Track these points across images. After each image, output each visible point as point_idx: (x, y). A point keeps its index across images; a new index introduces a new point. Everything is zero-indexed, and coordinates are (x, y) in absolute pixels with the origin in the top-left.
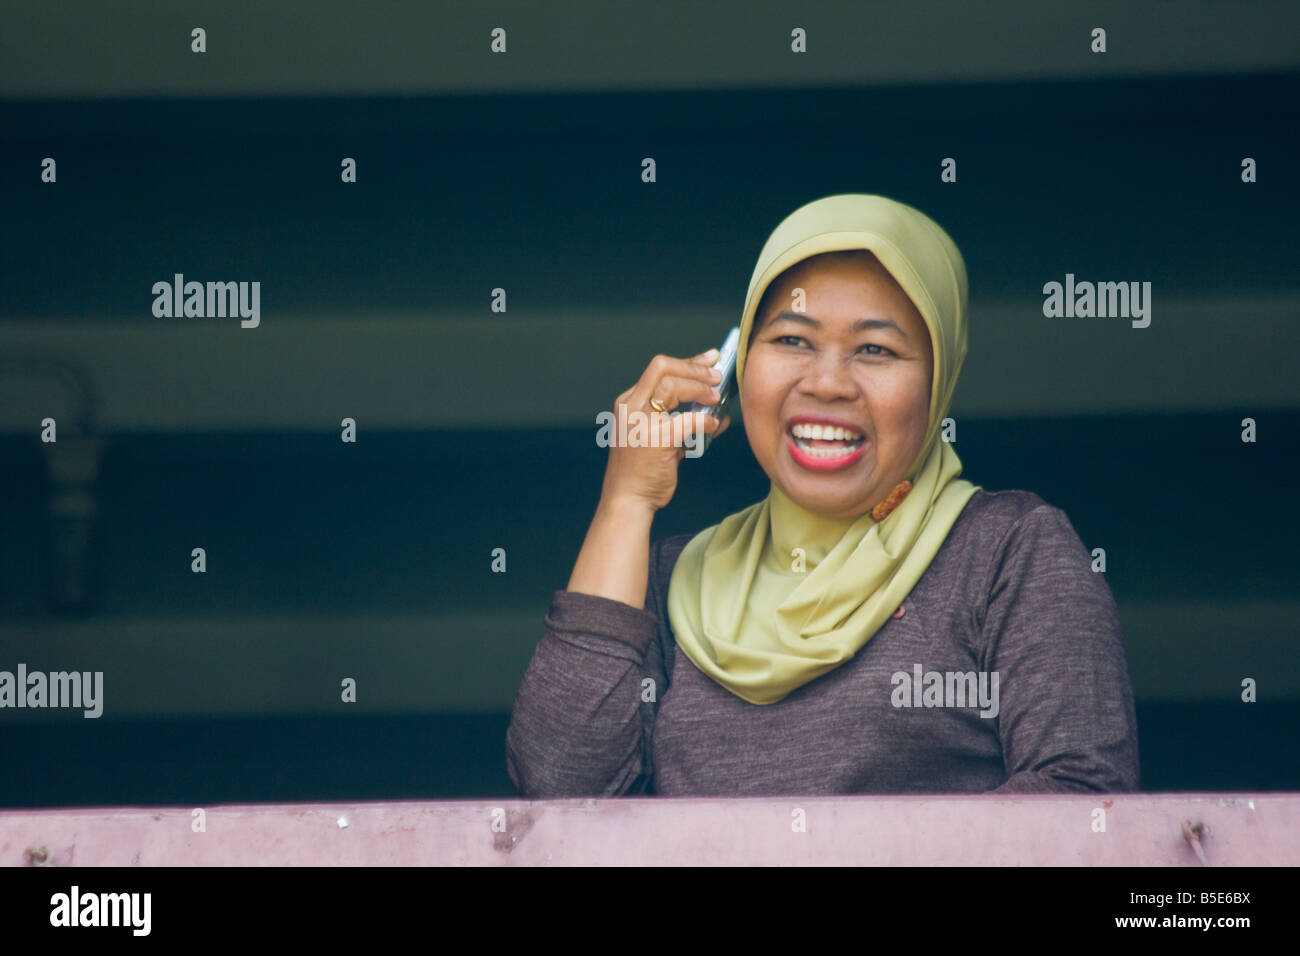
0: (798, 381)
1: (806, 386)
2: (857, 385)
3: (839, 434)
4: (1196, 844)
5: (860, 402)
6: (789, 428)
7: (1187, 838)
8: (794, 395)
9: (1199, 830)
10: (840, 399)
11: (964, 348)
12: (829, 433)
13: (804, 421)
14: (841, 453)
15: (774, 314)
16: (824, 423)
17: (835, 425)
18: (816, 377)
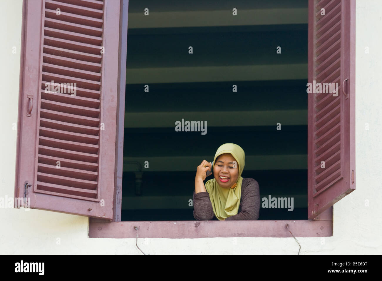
0: (220, 171)
1: (222, 171)
2: (229, 171)
3: (226, 178)
4: (287, 227)
5: (229, 174)
6: (220, 176)
7: (286, 226)
8: (220, 172)
9: (288, 225)
10: (226, 173)
11: (244, 165)
12: (225, 178)
13: (221, 176)
14: (226, 180)
15: (218, 161)
16: (224, 176)
17: (226, 177)
18: (223, 170)
